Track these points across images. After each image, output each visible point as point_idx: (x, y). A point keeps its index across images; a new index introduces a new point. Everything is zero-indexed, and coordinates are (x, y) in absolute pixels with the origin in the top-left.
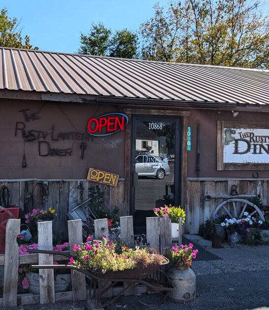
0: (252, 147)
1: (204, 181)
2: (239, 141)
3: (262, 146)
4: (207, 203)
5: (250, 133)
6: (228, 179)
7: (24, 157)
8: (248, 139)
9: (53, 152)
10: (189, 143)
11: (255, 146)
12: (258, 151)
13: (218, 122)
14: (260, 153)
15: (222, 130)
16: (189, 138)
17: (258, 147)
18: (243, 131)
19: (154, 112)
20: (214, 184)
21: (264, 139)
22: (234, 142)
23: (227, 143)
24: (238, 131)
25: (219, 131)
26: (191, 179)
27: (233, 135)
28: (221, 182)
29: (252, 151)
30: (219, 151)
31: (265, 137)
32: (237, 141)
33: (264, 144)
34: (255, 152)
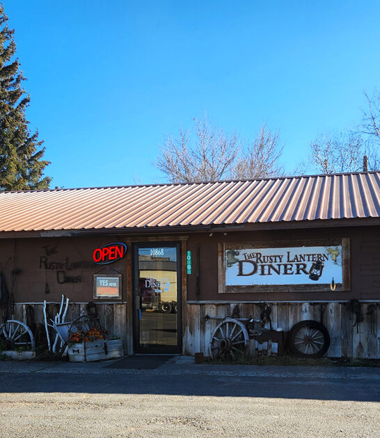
0: (259, 268)
1: (204, 304)
2: (244, 263)
3: (271, 266)
4: (208, 326)
5: (257, 254)
6: (231, 302)
7: (47, 285)
8: (254, 260)
9: (68, 280)
10: (189, 267)
11: (263, 267)
12: (266, 272)
13: (219, 245)
14: (269, 274)
15: (223, 251)
16: (189, 262)
17: (266, 268)
18: (249, 251)
19: (152, 239)
20: (214, 307)
21: (273, 258)
22: (238, 263)
23: (230, 264)
24: (242, 252)
25: (220, 254)
26: (190, 302)
27: (236, 257)
28: (223, 305)
29: (259, 271)
30: (220, 273)
31: (275, 256)
32: (241, 263)
33: (274, 265)
34: (263, 273)
